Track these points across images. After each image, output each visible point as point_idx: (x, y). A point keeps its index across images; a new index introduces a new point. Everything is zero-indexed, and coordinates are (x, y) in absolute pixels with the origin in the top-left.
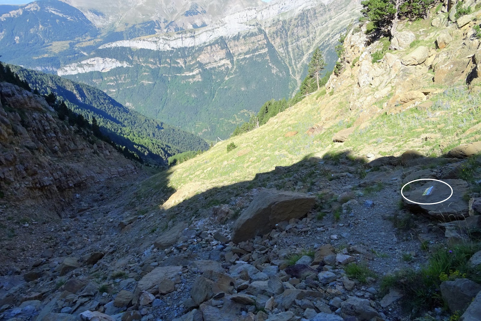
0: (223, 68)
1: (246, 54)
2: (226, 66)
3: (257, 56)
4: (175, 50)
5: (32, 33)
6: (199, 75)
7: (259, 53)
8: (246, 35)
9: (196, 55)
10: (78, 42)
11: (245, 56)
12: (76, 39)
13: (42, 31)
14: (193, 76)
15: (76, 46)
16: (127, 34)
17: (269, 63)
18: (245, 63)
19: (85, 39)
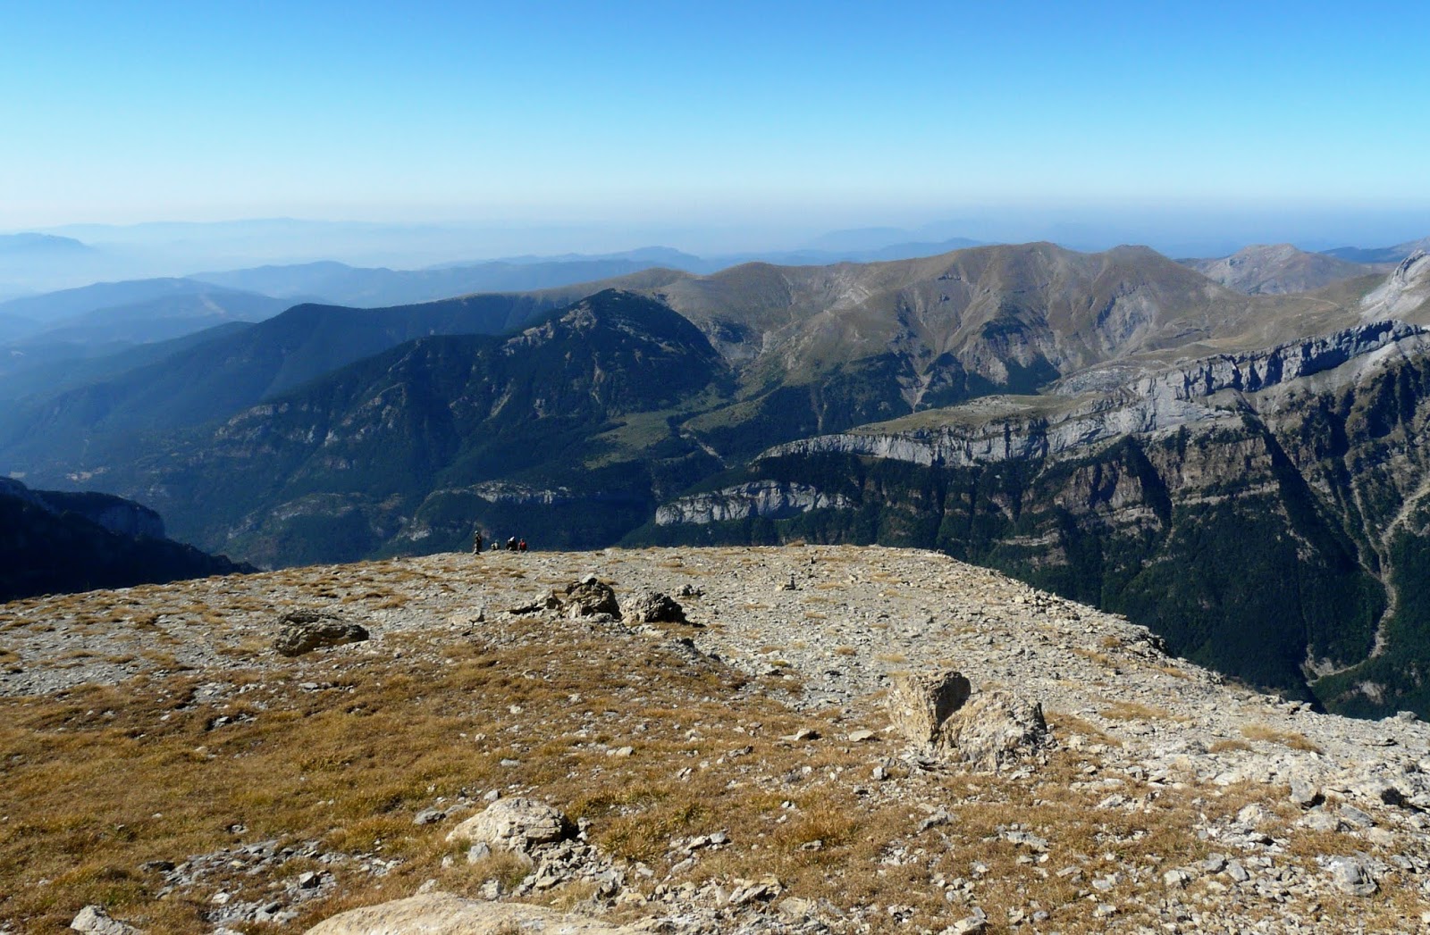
0: (1135, 531)
1: (1207, 492)
2: (1144, 526)
3: (1244, 502)
4: (985, 469)
5: (576, 388)
6: (1061, 548)
7: (1252, 492)
8: (1206, 437)
9: (1053, 487)
10: (691, 415)
11: (1206, 500)
12: (683, 406)
13: (601, 386)
14: (1043, 551)
15: (685, 425)
16: (819, 395)
17: (1286, 527)
18: (1206, 522)
19: (704, 403)
